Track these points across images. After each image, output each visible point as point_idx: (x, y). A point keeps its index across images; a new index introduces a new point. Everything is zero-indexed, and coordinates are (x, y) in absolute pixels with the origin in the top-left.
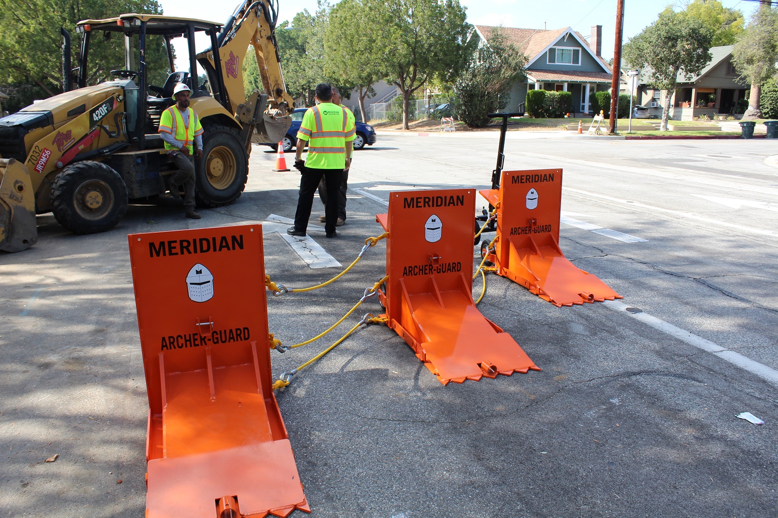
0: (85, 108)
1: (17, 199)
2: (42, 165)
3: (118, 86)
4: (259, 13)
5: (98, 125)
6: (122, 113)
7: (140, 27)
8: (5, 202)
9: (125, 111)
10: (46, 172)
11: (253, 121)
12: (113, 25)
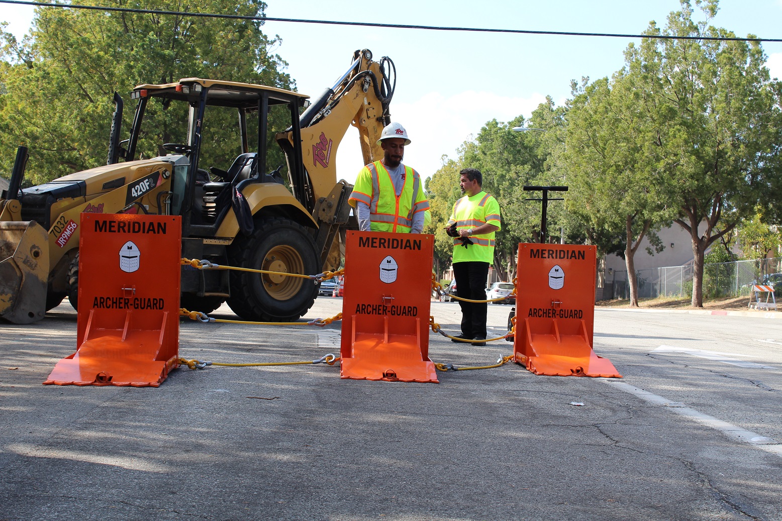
0: (124, 182)
1: (30, 266)
2: (65, 239)
3: (167, 161)
4: (366, 86)
5: (136, 203)
6: (167, 192)
7: (201, 93)
8: (18, 266)
9: (172, 190)
10: (68, 248)
11: (334, 219)
12: (172, 91)
